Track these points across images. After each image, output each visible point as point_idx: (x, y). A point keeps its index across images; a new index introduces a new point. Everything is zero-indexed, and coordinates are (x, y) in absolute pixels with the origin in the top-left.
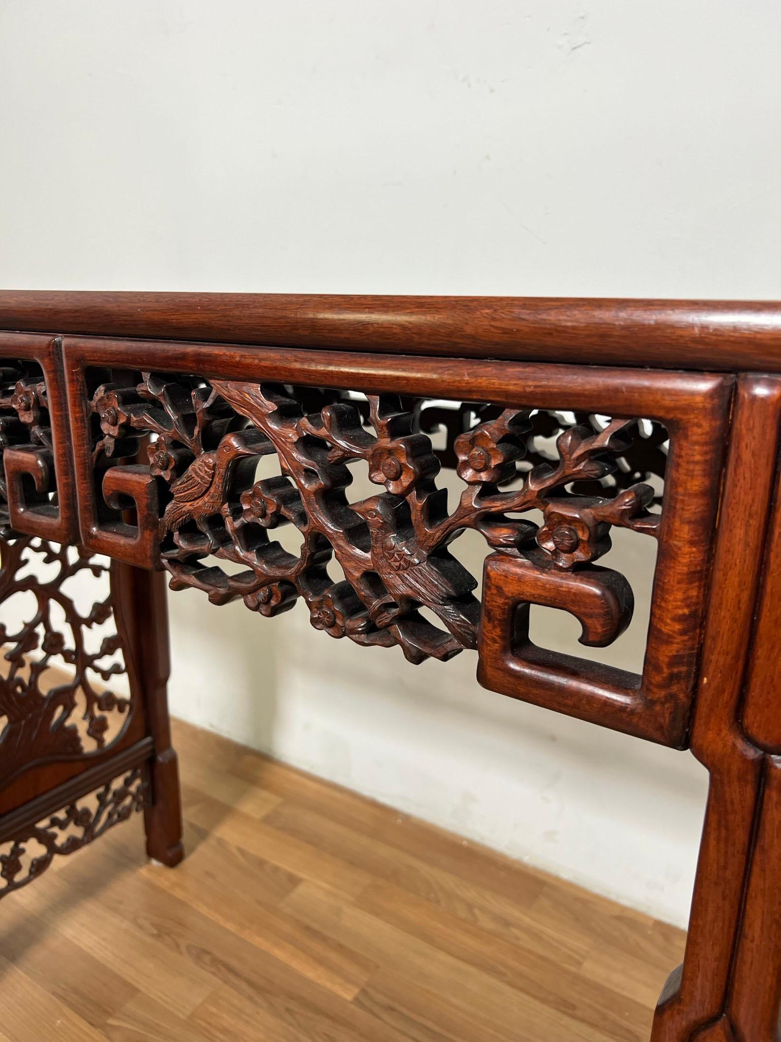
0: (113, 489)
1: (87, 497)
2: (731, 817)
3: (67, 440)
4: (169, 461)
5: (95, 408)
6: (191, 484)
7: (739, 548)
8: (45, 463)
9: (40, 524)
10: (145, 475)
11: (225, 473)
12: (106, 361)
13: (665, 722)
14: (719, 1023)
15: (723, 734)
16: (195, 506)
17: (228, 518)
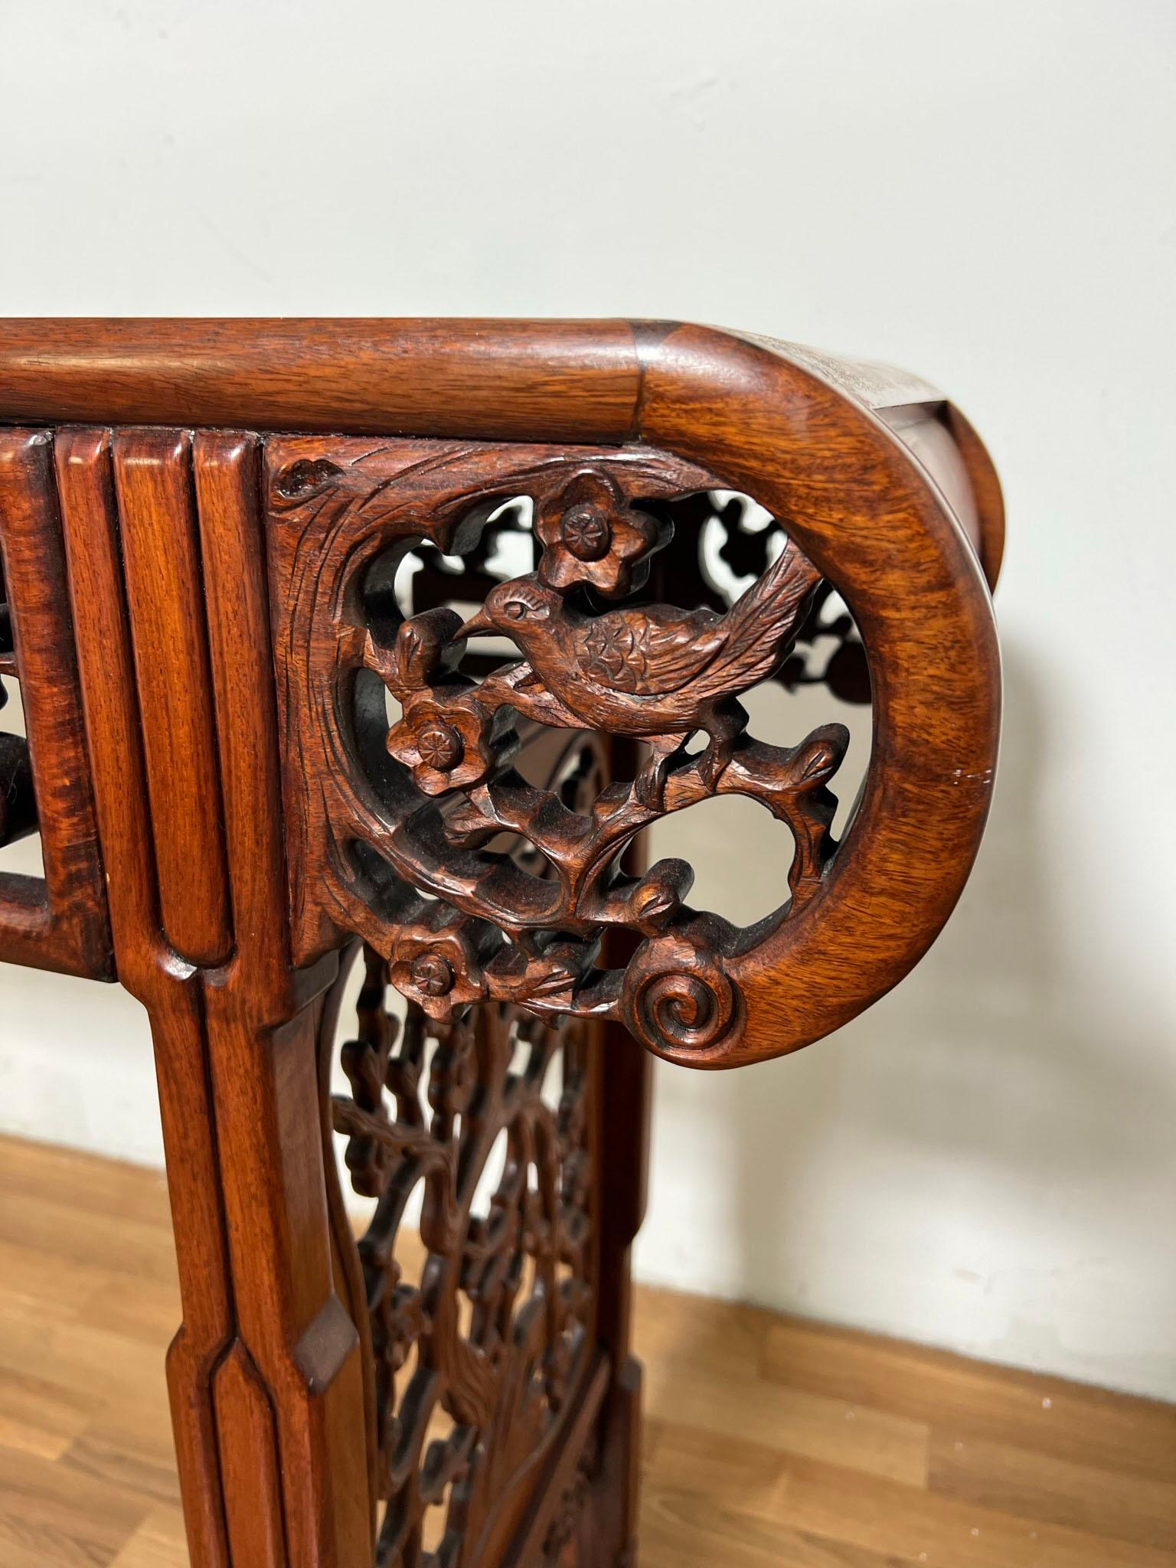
2: (177, 1065)
7: (99, 682)
13: (77, 944)
14: (232, 1351)
15: (143, 951)
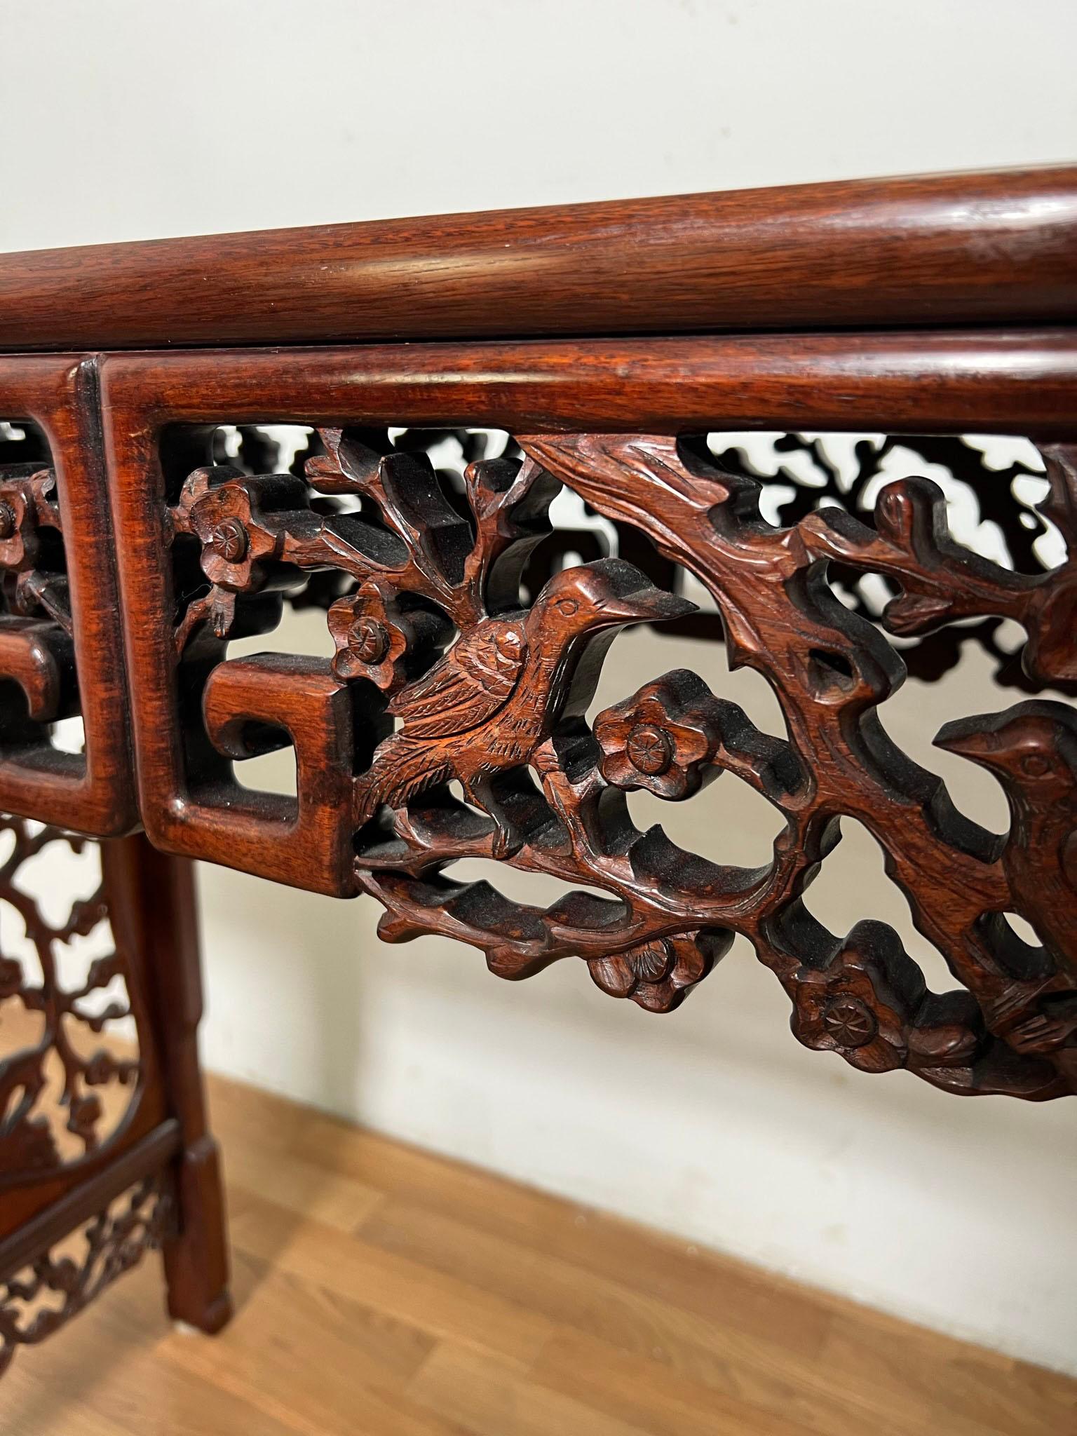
0: (234, 712)
1: (162, 731)
3: (112, 600)
4: (388, 642)
5: (187, 523)
6: (456, 695)
8: (50, 654)
9: (39, 792)
10: (320, 678)
11: (556, 667)
12: (221, 406)
16: (462, 749)
17: (552, 774)
